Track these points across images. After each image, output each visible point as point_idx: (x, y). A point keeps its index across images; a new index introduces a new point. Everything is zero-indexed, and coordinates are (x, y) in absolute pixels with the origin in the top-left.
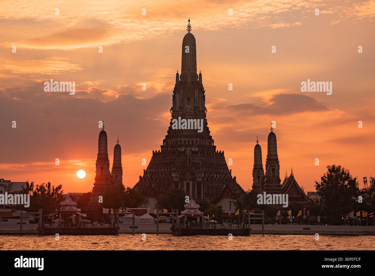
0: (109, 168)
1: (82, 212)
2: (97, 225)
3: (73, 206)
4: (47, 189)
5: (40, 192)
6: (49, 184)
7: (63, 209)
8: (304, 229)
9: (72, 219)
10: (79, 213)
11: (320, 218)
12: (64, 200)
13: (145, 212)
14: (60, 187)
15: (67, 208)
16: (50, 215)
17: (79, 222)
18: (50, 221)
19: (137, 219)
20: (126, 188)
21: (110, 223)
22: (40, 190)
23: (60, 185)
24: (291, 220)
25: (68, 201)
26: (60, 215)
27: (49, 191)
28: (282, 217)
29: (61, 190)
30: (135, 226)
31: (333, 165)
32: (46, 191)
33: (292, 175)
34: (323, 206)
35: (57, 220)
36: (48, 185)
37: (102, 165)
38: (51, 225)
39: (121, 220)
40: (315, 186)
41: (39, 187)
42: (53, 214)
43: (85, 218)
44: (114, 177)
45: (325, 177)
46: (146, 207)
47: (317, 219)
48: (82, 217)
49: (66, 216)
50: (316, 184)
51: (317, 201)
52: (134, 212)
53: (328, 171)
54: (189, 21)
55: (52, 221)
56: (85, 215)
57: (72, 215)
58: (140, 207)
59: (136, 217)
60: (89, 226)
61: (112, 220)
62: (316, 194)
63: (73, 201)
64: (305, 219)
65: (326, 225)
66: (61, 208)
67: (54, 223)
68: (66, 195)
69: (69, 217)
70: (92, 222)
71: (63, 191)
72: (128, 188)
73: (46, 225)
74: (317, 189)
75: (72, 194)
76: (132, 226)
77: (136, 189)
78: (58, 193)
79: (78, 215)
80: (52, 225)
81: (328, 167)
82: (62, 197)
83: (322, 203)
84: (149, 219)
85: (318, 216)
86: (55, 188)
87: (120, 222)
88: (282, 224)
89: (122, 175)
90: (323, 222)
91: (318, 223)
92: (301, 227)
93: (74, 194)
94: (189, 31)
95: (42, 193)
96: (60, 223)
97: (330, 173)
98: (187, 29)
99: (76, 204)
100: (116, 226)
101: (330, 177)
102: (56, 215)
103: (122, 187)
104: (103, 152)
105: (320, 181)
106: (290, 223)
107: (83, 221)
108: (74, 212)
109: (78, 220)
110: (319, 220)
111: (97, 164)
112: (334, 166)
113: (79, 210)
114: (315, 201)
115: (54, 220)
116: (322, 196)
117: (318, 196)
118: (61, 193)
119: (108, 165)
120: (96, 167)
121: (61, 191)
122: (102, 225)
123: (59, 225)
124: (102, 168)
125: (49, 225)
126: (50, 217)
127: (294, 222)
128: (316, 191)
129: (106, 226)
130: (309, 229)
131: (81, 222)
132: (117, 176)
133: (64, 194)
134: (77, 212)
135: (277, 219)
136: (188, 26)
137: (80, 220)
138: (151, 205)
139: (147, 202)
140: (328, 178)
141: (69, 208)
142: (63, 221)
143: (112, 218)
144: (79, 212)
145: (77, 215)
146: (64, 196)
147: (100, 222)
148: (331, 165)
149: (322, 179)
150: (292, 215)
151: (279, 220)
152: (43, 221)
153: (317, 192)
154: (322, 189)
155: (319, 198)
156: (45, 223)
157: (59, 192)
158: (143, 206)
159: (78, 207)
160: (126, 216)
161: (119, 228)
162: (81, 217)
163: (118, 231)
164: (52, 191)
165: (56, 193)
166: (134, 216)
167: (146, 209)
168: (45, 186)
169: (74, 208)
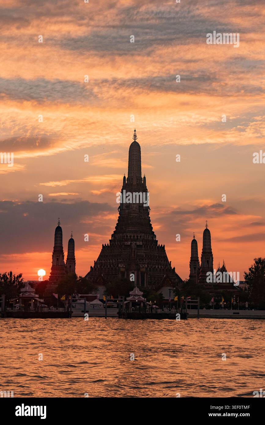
0: (63, 259)
1: (39, 298)
2: (53, 309)
3: (32, 292)
4: (9, 277)
5: (3, 280)
6: (11, 273)
7: (23, 295)
8: (234, 313)
9: (31, 304)
10: (37, 299)
11: (248, 304)
12: (24, 287)
13: (95, 298)
14: (20, 276)
15: (27, 294)
16: (12, 300)
17: (37, 307)
18: (11, 306)
19: (88, 304)
20: (78, 277)
21: (64, 307)
22: (3, 278)
23: (20, 274)
24: (223, 306)
25: (27, 288)
26: (21, 300)
27: (11, 279)
28: (215, 303)
29: (21, 278)
30: (86, 310)
31: (259, 257)
32: (8, 279)
33: (223, 266)
34: (250, 293)
35: (18, 304)
36: (9, 273)
37: (58, 256)
38: (12, 309)
39: (74, 305)
40: (244, 276)
41: (2, 275)
42: (15, 299)
43: (42, 303)
44: (68, 267)
45: (253, 268)
46: (96, 294)
47: (245, 305)
48: (40, 302)
49: (26, 301)
50: (245, 275)
51: (246, 289)
52: (85, 298)
53: (255, 263)
54: (135, 131)
55: (14, 305)
56: (42, 301)
57: (30, 300)
58: (91, 293)
59: (87, 302)
60: (46, 310)
61: (66, 305)
62: (244, 283)
63: (32, 288)
64: (235, 305)
65: (253, 310)
66: (22, 294)
67: (15, 307)
68: (26, 283)
69: (29, 302)
70: (49, 307)
71: (23, 279)
72: (80, 277)
73: (8, 309)
74: (245, 278)
75: (31, 282)
76: (83, 310)
77: (87, 278)
78: (18, 281)
79: (37, 300)
80: (14, 309)
81: (255, 260)
82: (22, 285)
83: (250, 291)
84: (98, 304)
85: (246, 302)
86: (16, 276)
87: (73, 307)
88: (215, 309)
89: (75, 266)
90: (251, 308)
91: (246, 308)
92: (231, 312)
93: (33, 282)
94: (135, 140)
95: (5, 281)
96: (20, 307)
97: (257, 265)
98: (133, 138)
99: (34, 290)
100: (69, 310)
101: (256, 268)
102: (16, 300)
103: (75, 276)
104: (58, 245)
105: (248, 272)
106: (222, 309)
107: (40, 306)
108: (33, 298)
109: (36, 305)
110: (247, 306)
111: (53, 256)
112: (260, 259)
113: (37, 296)
114: (244, 289)
115: (15, 305)
116: (250, 285)
117: (246, 285)
118: (21, 281)
119: (63, 256)
120: (53, 258)
121: (21, 280)
122: (57, 309)
123: (20, 309)
124: (58, 259)
125: (10, 309)
126: (12, 302)
127: (225, 307)
128: (245, 280)
129: (61, 310)
130: (238, 313)
131: (38, 307)
132: (70, 266)
133: (24, 282)
134: (35, 297)
135: (211, 304)
136: (134, 136)
137: (38, 304)
138: (100, 292)
139: (96, 290)
140: (255, 269)
141: (29, 294)
142: (23, 305)
143: (66, 304)
144: (37, 297)
145: (35, 300)
146: (24, 283)
147: (55, 306)
148: (257, 258)
149: (250, 269)
150: (224, 302)
151: (212, 305)
152: (5, 305)
153: (246, 282)
154: (249, 279)
155: (247, 286)
156: (7, 307)
157: (20, 280)
158: (93, 293)
159: (36, 293)
160: (79, 301)
161: (72, 312)
162: (38, 302)
163: (71, 315)
164: (13, 279)
165: (17, 280)
166: (85, 302)
167: (96, 295)
168: (7, 274)
169: (33, 294)
